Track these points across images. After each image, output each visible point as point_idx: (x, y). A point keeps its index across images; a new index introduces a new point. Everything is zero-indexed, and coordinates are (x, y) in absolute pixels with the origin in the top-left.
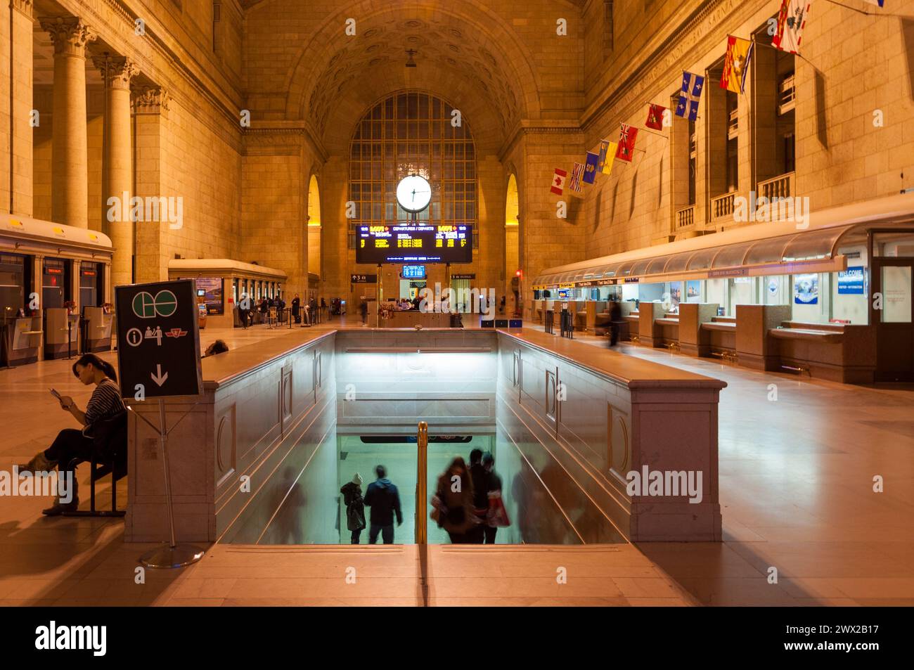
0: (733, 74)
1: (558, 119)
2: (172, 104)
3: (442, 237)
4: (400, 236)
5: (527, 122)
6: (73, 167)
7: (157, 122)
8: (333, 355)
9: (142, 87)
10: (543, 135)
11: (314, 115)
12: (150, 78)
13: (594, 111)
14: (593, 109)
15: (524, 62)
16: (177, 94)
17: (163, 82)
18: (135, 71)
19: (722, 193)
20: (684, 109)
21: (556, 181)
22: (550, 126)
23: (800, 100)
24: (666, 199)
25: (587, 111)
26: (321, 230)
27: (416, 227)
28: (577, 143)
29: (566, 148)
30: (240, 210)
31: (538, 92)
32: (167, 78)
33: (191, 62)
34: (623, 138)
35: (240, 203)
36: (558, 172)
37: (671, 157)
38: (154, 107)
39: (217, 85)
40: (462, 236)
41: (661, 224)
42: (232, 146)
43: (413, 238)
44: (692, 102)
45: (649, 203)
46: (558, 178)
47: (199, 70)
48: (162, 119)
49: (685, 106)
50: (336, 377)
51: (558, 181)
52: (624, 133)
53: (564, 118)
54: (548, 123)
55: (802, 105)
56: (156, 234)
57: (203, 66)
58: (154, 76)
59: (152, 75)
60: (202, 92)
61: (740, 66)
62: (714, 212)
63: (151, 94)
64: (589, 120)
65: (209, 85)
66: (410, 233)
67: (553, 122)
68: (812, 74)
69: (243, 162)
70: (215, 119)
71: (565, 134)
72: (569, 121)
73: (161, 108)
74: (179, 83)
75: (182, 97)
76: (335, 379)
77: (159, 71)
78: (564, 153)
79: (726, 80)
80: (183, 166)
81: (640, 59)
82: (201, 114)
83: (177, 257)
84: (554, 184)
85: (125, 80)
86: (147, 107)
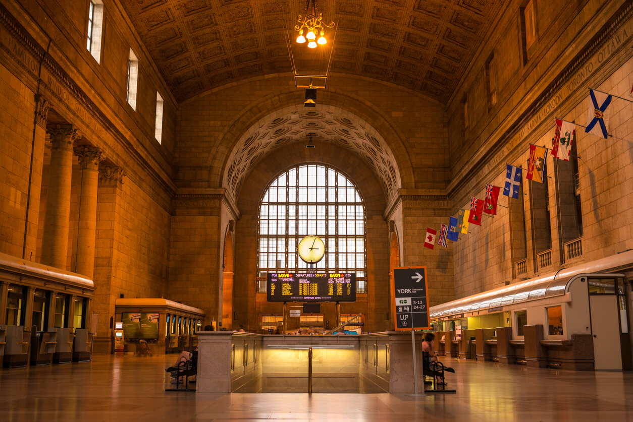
0: (535, 170)
1: (429, 189)
2: (126, 180)
3: (333, 282)
4: (301, 281)
5: (404, 191)
6: (59, 228)
7: (114, 193)
8: (261, 350)
9: (106, 166)
10: (418, 201)
11: (231, 183)
12: (112, 161)
13: (456, 184)
14: (455, 182)
15: (401, 144)
16: (129, 171)
17: (121, 163)
18: (104, 156)
19: (545, 249)
20: (509, 191)
21: (428, 238)
22: (423, 194)
23: (582, 188)
24: (508, 254)
25: (452, 183)
26: (234, 276)
27: (313, 274)
28: (445, 207)
29: (436, 212)
30: (168, 259)
31: (413, 168)
32: (123, 160)
33: (141, 147)
34: (473, 208)
35: (169, 253)
36: (429, 231)
37: (510, 222)
38: (113, 182)
39: (156, 161)
40: (348, 281)
41: (506, 273)
42: (165, 208)
43: (311, 283)
44: (514, 185)
45: (497, 257)
46: (430, 236)
47: (146, 153)
48: (118, 190)
49: (509, 188)
50: (262, 363)
51: (430, 238)
52: (474, 204)
53: (434, 188)
54: (421, 192)
55: (584, 190)
56: (108, 278)
57: (148, 148)
58: (114, 159)
59: (113, 159)
60: (146, 168)
61: (540, 164)
62: (539, 264)
63: (111, 172)
64: (453, 190)
65: (151, 162)
66: (308, 279)
67: (425, 191)
68: (587, 172)
69: (172, 220)
70: (153, 188)
71: (435, 200)
72: (438, 190)
73: (118, 182)
74: (131, 163)
75: (132, 173)
76: (261, 364)
77: (118, 155)
78: (435, 215)
79: (531, 173)
80: (130, 225)
81: (485, 149)
82: (144, 185)
83: (122, 296)
84: (427, 240)
85: (96, 164)
86: (107, 182)
